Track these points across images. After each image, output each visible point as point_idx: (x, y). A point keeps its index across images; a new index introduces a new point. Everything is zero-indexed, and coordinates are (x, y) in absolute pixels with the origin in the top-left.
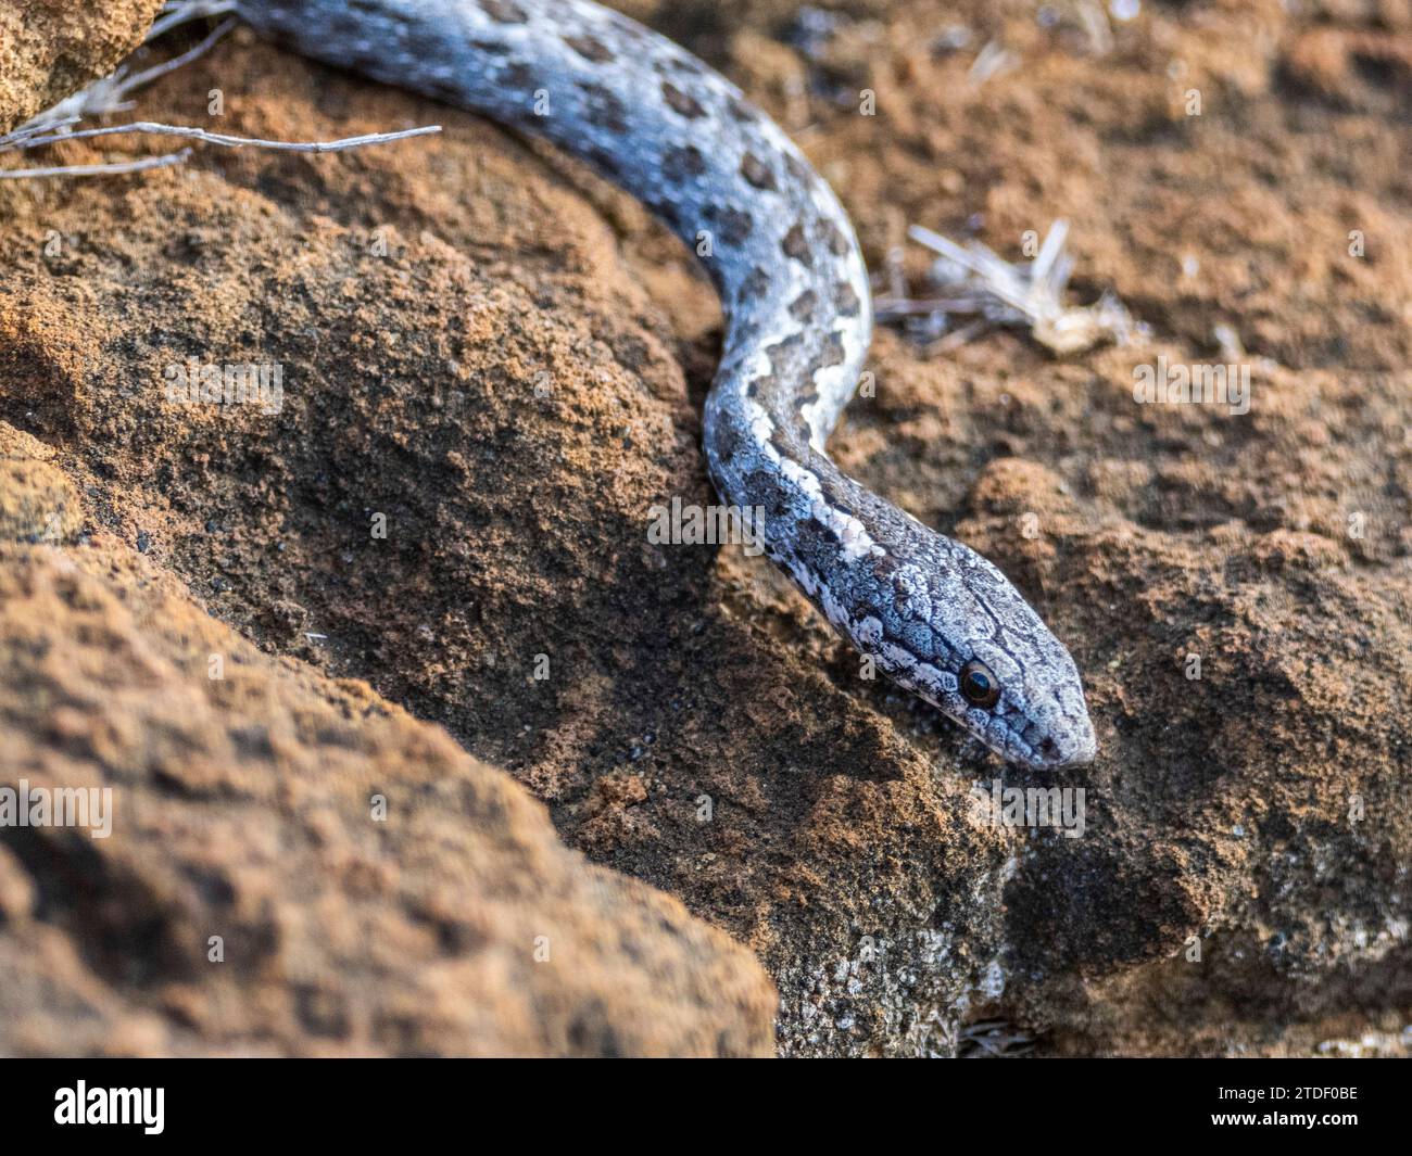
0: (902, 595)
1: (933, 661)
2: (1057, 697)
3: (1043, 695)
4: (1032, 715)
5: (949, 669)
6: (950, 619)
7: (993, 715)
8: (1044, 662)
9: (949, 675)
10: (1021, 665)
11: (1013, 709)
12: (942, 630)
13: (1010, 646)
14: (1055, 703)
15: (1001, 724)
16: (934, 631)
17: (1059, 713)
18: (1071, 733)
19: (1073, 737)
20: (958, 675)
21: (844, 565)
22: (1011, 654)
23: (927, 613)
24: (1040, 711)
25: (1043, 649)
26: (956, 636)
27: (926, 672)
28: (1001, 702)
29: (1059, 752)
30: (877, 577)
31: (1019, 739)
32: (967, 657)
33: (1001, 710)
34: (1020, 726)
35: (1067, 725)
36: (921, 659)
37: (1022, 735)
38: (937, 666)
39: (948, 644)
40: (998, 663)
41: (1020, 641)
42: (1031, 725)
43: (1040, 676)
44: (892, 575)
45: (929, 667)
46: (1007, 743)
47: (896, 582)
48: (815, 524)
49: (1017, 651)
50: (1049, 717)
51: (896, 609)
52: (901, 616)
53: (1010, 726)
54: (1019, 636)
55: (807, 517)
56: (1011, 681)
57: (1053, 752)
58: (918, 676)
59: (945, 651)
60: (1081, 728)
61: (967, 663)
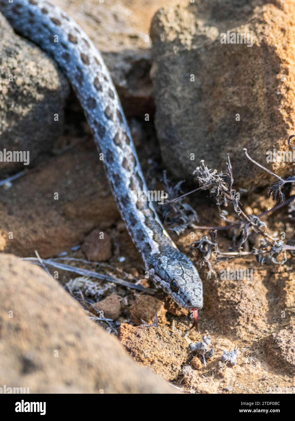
0: (160, 263)
1: (165, 280)
2: (194, 290)
3: (189, 290)
4: (186, 294)
5: (168, 282)
6: (170, 270)
7: (177, 294)
8: (193, 282)
9: (168, 283)
10: (186, 281)
11: (182, 293)
12: (167, 272)
13: (185, 277)
14: (193, 292)
15: (179, 296)
16: (166, 272)
17: (193, 294)
18: (195, 299)
19: (196, 300)
20: (170, 283)
21: (150, 255)
22: (184, 279)
23: (165, 268)
24: (188, 293)
25: (194, 279)
26: (170, 273)
27: (163, 283)
28: (179, 291)
29: (191, 304)
30: (155, 258)
31: (182, 300)
32: (172, 279)
33: (179, 293)
34: (183, 297)
35: (195, 297)
36: (162, 279)
37: (183, 299)
38: (165, 281)
39: (168, 275)
40: (179, 280)
41: (188, 277)
42: (185, 297)
43: (191, 285)
44: (159, 258)
45: (163, 281)
46: (180, 301)
47: (160, 259)
48: (148, 244)
49: (186, 279)
50: (190, 295)
51: (158, 266)
52: (158, 268)
53: (181, 297)
54: (189, 276)
55: (147, 242)
56: (182, 285)
57: (190, 304)
58: (161, 284)
59: (167, 277)
60: (199, 298)
61: (172, 280)
